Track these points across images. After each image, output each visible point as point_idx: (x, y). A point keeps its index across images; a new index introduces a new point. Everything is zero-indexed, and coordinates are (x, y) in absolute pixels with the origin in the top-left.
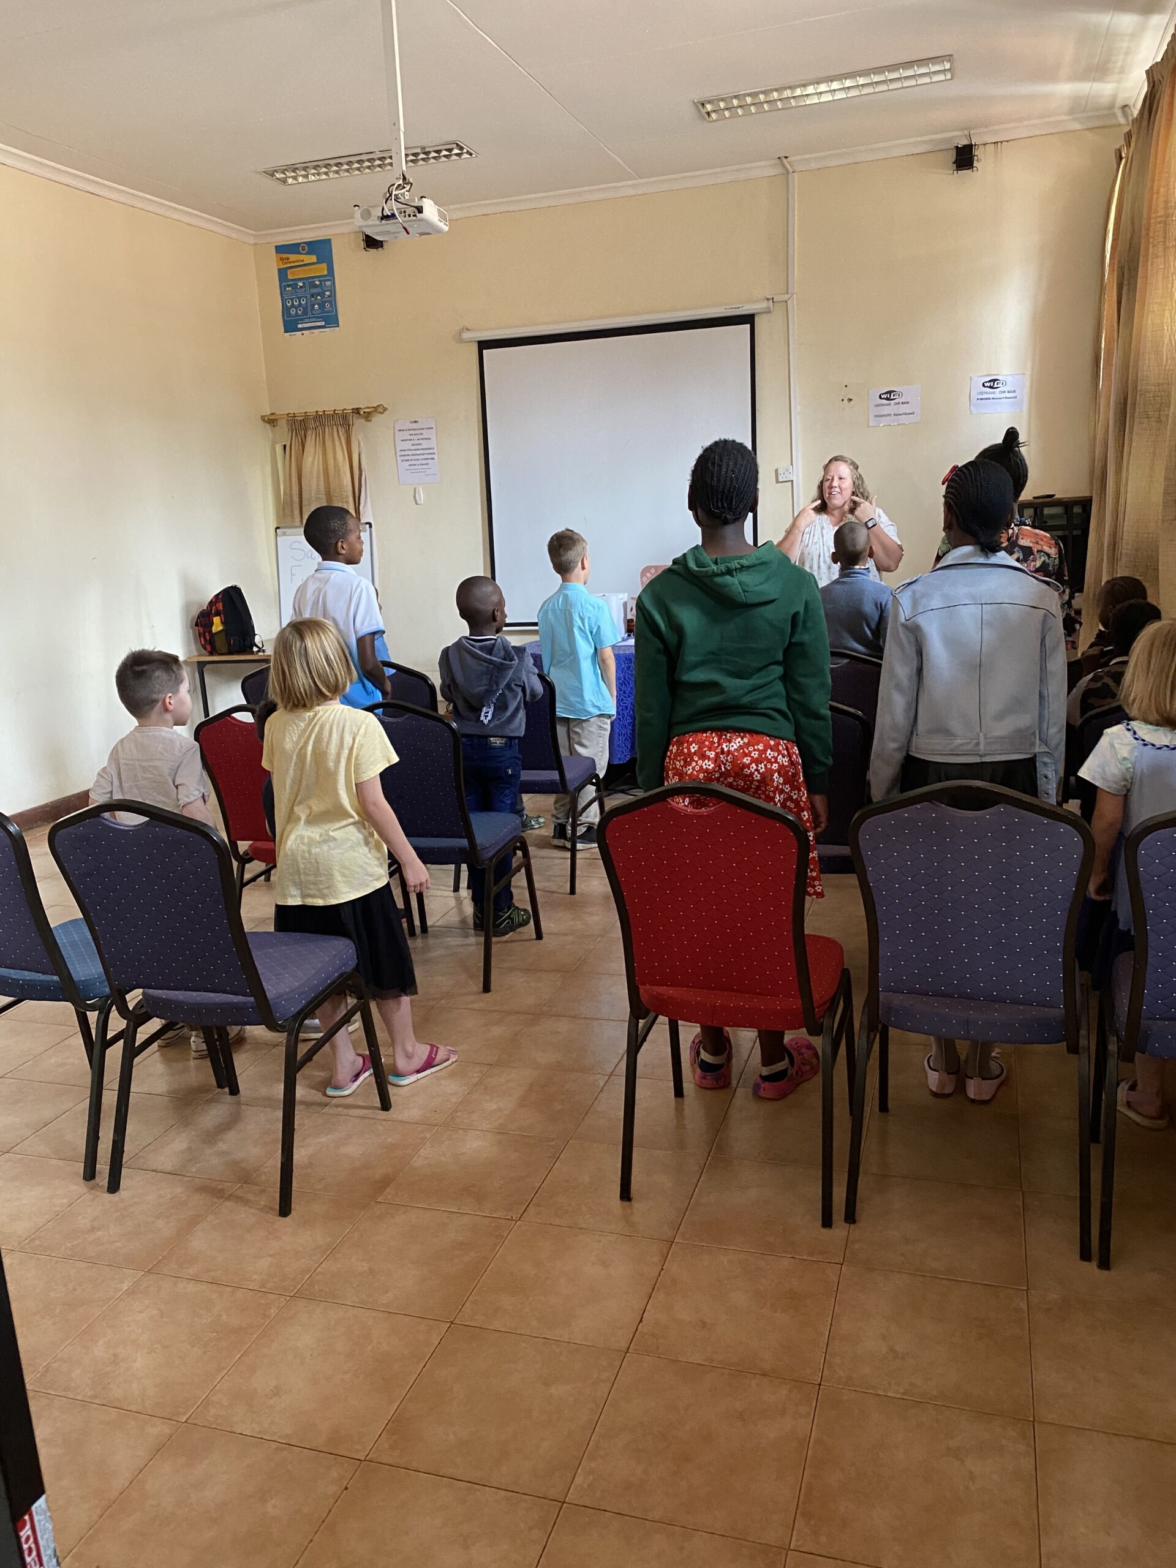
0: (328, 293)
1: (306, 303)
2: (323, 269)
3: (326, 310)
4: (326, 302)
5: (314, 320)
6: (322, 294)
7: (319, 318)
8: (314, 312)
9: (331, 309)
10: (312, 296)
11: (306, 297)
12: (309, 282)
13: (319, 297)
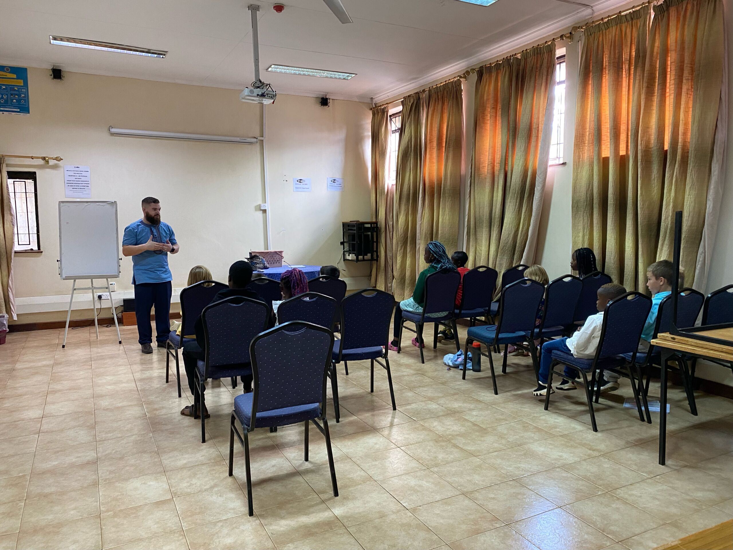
0: (23, 95)
1: (7, 98)
2: (21, 83)
3: (21, 103)
4: (22, 99)
5: (13, 107)
6: (19, 95)
7: (15, 107)
8: (12, 103)
9: (25, 104)
10: (12, 95)
11: (7, 95)
12: (10, 88)
13: (17, 96)
